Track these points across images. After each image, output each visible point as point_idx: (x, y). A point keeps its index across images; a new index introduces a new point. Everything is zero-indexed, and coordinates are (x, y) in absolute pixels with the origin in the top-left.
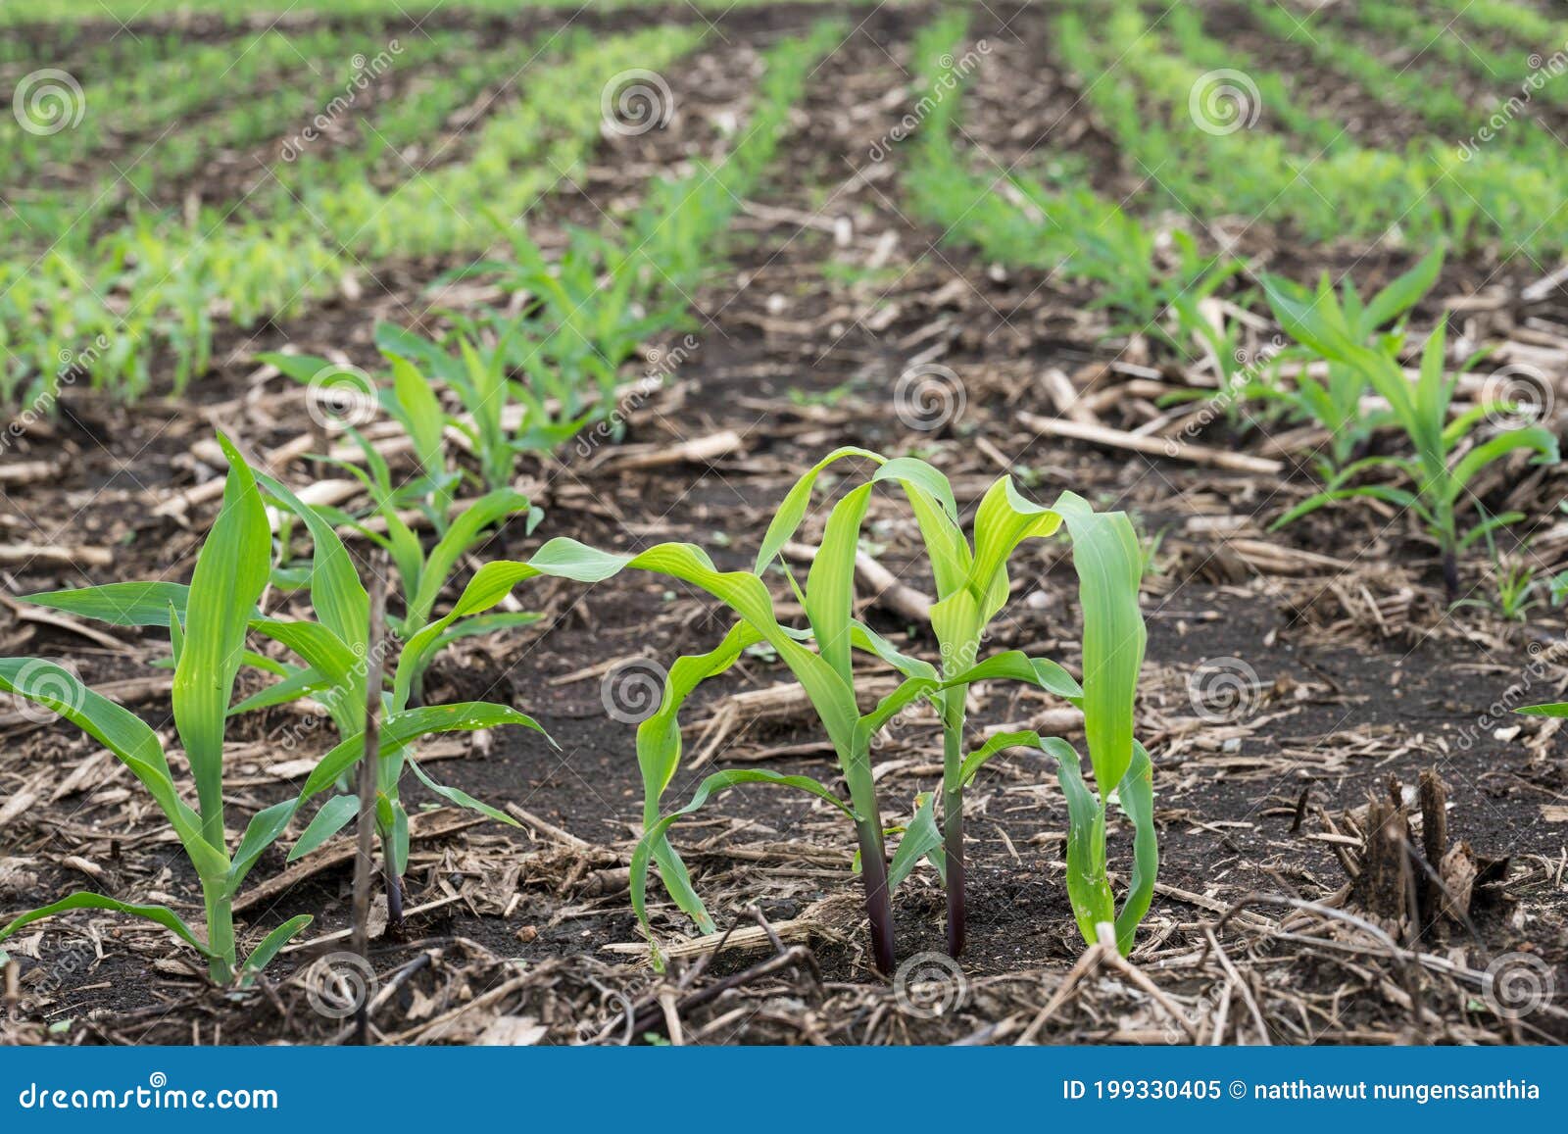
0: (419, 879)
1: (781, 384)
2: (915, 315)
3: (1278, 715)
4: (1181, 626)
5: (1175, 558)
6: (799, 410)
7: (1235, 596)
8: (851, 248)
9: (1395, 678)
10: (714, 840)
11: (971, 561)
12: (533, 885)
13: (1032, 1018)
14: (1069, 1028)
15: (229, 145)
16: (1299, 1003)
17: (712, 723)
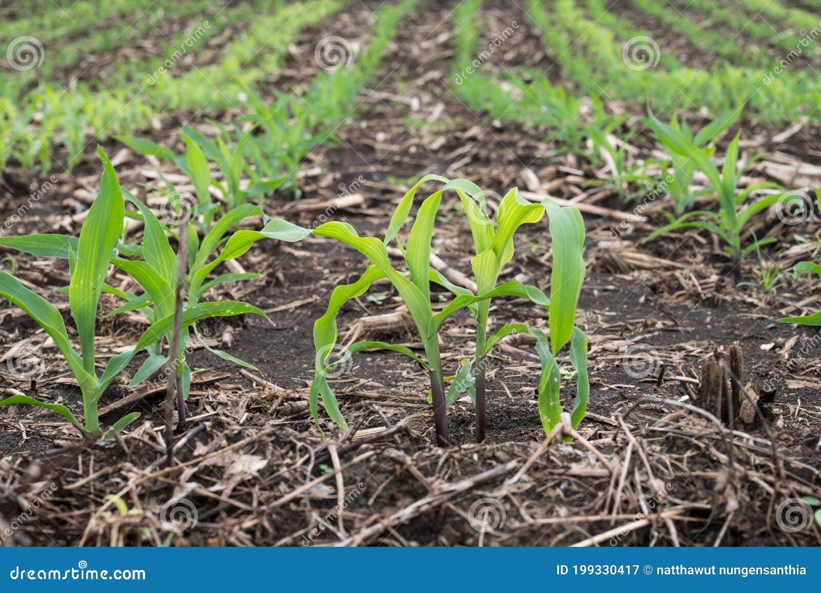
0: (194, 405)
1: (383, 176)
2: (454, 143)
3: (647, 336)
4: (596, 292)
5: (592, 260)
6: (393, 188)
7: (624, 280)
8: (420, 111)
9: (708, 319)
10: (351, 388)
11: (494, 235)
12: (255, 409)
13: (525, 461)
14: (545, 468)
15: (93, 53)
16: (666, 458)
17: (349, 333)
